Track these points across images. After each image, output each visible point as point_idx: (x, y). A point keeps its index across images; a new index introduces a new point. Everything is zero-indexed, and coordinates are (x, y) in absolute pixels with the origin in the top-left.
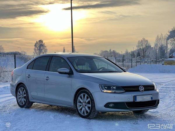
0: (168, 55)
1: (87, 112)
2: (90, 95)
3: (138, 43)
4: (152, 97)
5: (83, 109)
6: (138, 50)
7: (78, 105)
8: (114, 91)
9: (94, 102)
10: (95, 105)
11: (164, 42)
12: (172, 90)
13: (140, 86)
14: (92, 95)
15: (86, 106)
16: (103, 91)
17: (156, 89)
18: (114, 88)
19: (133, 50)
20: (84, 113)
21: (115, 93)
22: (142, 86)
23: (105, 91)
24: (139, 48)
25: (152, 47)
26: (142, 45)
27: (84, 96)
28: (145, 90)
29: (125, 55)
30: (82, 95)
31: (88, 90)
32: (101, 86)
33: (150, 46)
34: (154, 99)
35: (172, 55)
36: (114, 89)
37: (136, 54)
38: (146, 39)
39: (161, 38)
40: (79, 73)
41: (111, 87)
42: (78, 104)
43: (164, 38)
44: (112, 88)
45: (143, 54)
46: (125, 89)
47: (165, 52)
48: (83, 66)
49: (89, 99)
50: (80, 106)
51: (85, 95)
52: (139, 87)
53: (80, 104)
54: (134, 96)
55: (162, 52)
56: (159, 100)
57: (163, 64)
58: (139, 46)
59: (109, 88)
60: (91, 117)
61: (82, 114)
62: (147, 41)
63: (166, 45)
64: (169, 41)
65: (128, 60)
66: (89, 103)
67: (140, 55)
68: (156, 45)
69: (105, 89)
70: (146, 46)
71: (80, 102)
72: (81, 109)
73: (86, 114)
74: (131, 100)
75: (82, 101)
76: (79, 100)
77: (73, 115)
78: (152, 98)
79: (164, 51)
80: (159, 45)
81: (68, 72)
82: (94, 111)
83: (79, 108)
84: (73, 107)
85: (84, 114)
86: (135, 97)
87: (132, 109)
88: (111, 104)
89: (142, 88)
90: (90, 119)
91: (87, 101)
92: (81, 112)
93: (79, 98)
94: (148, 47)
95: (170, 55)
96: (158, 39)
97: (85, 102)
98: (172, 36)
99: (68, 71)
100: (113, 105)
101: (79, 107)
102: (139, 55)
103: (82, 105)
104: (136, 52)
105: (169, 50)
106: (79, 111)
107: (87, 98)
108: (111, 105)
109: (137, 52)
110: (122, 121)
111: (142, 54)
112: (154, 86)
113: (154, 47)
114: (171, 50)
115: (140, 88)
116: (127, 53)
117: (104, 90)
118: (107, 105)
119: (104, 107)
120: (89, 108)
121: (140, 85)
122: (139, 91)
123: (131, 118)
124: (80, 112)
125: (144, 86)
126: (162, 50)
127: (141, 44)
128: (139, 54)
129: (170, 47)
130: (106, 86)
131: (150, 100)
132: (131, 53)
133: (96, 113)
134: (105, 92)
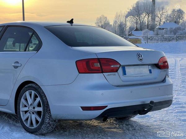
0: (127, 33)
3: (97, 20)
11: (123, 19)
25: (110, 24)
26: (101, 22)
35: (131, 33)
38: (105, 16)
39: (121, 15)
43: (123, 15)
47: (124, 30)
55: (121, 29)
58: (97, 23)
62: (106, 17)
63: (125, 22)
64: (129, 18)
68: (115, 22)
70: (105, 24)
79: (123, 28)
80: (119, 23)
95: (129, 33)
96: (118, 17)
105: (128, 28)
113: (114, 24)
114: (130, 28)
126: (121, 27)
127: (100, 20)
129: (129, 24)
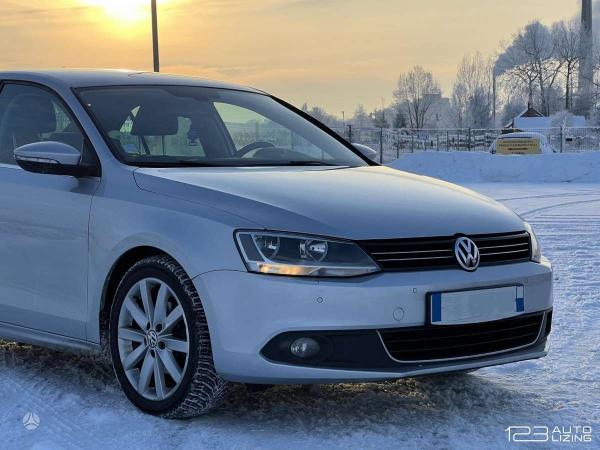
0: (498, 125)
1: (169, 381)
2: (184, 292)
3: (400, 83)
4: (520, 296)
5: (149, 362)
6: (399, 108)
7: (121, 343)
8: (315, 269)
9: (206, 328)
10: (209, 344)
11: (484, 80)
12: (552, 246)
13: (460, 240)
14: (192, 288)
15: (162, 345)
16: (255, 265)
17: (538, 256)
18: (320, 249)
19: (380, 108)
20: (152, 383)
21: (321, 277)
22: (469, 240)
23: (268, 266)
24: (401, 101)
25: (443, 96)
26: (412, 90)
27: (154, 291)
28: (485, 261)
29: (353, 123)
30: (143, 285)
31: (171, 260)
32: (247, 240)
33: (439, 95)
34: (529, 308)
35: (512, 125)
36: (316, 256)
37: (390, 121)
38: (426, 69)
39: (477, 66)
40: (132, 168)
41: (302, 246)
42: (125, 335)
43: (485, 65)
44: (307, 247)
45: (414, 121)
46: (376, 258)
47: (488, 114)
48: (168, 138)
49: (179, 311)
50: (136, 345)
51: (158, 286)
52: (452, 246)
53: (133, 336)
54: (428, 295)
55: (479, 113)
56: (550, 315)
57: (493, 152)
58: (401, 93)
59: (288, 250)
60: (191, 412)
61: (141, 388)
62: (428, 74)
63: (492, 90)
64: (503, 78)
65: (367, 135)
66: (177, 331)
67: (404, 125)
68: (460, 90)
69: (269, 253)
70: (426, 96)
71: (135, 326)
72: (139, 364)
73: (161, 394)
74: (413, 317)
75: (142, 322)
76: (128, 313)
77: (99, 390)
78: (520, 303)
79: (487, 109)
80: (470, 92)
81: (74, 163)
82: (206, 379)
83: (127, 359)
84: (97, 352)
85: (154, 392)
86: (432, 301)
87: (416, 366)
88: (299, 342)
89: (468, 250)
90: (188, 419)
91: (169, 322)
92: (137, 380)
93: (128, 304)
94: (432, 97)
95: (504, 124)
96: (468, 71)
97: (159, 328)
98: (512, 61)
99: (70, 156)
100: (313, 343)
101: (128, 353)
102: (401, 122)
103: (141, 340)
104: (391, 114)
105: (501, 109)
106: (128, 374)
107: (171, 303)
108: (302, 347)
109: (395, 112)
110: (359, 435)
111: (411, 120)
112: (528, 239)
113: (454, 97)
114: (508, 108)
115: (457, 249)
116: (361, 116)
117: (258, 264)
118: (277, 348)
119: (262, 359)
120: (178, 357)
121: (460, 235)
122: (451, 264)
123: (405, 412)
124: (131, 381)
125: (481, 240)
126: (480, 105)
127: (410, 84)
128: (404, 120)
129: (504, 96)
130: (274, 241)
131: (512, 312)
132: (374, 117)
133: (217, 390)
134: (265, 270)
